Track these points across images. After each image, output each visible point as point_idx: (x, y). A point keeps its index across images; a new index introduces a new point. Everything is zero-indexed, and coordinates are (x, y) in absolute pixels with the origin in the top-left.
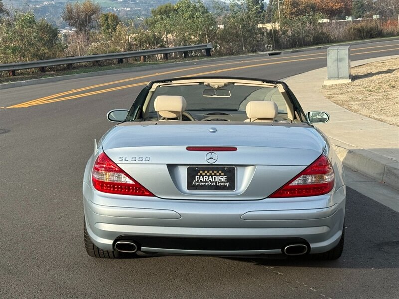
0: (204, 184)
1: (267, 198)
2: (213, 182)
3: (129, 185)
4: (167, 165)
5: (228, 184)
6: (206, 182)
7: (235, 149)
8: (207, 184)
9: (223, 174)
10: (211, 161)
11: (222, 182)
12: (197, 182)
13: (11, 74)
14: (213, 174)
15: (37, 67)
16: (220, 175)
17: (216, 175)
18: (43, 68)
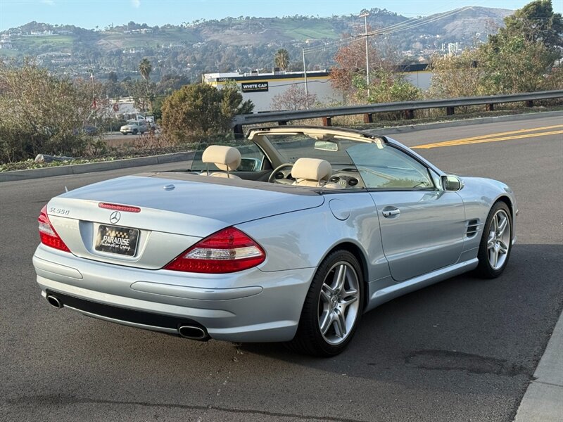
0: (109, 245)
1: (162, 268)
2: (117, 244)
3: (52, 238)
4: (80, 220)
5: (129, 248)
6: (111, 243)
7: (137, 210)
8: (112, 245)
9: (127, 237)
10: (114, 221)
11: (125, 246)
12: (104, 243)
13: (489, 108)
14: (119, 236)
15: (523, 101)
16: (125, 237)
17: (121, 237)
18: (531, 101)
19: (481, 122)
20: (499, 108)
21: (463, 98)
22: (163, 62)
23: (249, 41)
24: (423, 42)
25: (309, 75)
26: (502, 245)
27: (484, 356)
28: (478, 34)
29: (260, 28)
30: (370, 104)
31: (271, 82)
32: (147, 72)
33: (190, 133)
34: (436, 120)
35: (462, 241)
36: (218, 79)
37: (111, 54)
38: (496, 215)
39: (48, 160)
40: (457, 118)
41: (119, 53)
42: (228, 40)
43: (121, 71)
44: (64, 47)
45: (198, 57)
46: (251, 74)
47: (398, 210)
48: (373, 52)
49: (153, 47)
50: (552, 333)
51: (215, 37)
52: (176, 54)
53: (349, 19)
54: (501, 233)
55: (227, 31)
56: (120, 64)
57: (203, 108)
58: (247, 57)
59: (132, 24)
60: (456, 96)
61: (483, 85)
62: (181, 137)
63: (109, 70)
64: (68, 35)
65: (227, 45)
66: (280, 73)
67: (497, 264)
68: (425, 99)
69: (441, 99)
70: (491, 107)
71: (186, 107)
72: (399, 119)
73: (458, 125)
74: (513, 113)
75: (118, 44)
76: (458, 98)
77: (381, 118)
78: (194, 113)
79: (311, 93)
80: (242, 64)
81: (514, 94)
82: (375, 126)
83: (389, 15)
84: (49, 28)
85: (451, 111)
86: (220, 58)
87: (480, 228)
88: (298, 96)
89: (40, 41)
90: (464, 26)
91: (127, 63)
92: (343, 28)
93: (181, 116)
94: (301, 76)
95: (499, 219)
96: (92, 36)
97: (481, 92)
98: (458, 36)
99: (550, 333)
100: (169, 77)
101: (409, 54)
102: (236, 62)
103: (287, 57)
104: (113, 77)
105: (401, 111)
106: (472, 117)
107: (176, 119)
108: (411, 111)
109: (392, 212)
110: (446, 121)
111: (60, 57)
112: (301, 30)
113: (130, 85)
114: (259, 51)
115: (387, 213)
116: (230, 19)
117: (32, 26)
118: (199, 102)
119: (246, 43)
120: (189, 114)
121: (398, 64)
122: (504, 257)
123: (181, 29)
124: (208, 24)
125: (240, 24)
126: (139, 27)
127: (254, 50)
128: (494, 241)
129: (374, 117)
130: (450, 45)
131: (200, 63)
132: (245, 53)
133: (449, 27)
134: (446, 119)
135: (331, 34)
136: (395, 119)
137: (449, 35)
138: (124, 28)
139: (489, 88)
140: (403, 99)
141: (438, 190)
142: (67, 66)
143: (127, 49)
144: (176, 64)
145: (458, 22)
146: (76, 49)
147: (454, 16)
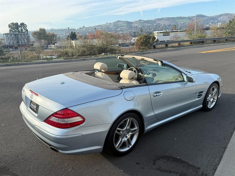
0: (32, 107)
1: (43, 121)
4: (25, 95)
5: (36, 110)
10: (31, 98)
19: (223, 45)
20: (229, 41)
21: (218, 38)
22: (146, 29)
23: (167, 23)
24: (212, 22)
25: (180, 31)
26: (214, 99)
27: (191, 163)
28: (227, 20)
29: (170, 20)
30: (191, 39)
31: (170, 33)
32: (142, 31)
33: (142, 47)
34: (210, 44)
35: (195, 100)
36: (157, 33)
37: (135, 27)
38: (212, 88)
39: (105, 54)
40: (216, 43)
41: (137, 27)
42: (162, 23)
43: (137, 31)
44: (125, 26)
45: (154, 27)
46: (166, 31)
47: (162, 93)
48: (197, 25)
49: (144, 25)
50: (226, 148)
51: (159, 22)
52: (149, 27)
53: (193, 17)
54: (214, 94)
55: (162, 21)
56: (136, 30)
57: (146, 41)
58: (166, 27)
59: (140, 20)
60: (217, 37)
61: (225, 34)
62: (139, 48)
63: (134, 31)
64: (126, 23)
65: (162, 24)
66: (173, 31)
67: (211, 106)
68: (208, 38)
69: (212, 38)
70: (227, 40)
71: (141, 41)
72: (199, 43)
73: (216, 45)
74: (233, 42)
75: (137, 25)
76: (217, 38)
77: (194, 43)
78: (143, 42)
79: (180, 36)
80: (165, 29)
81: (234, 36)
82: (192, 45)
83: (203, 16)
84: (122, 21)
85: (215, 41)
86: (160, 27)
87: (204, 94)
88: (177, 37)
89: (120, 24)
90: (223, 18)
91: (138, 29)
92: (191, 19)
93: (140, 43)
94: (178, 31)
95: (213, 89)
96: (131, 23)
97: (224, 36)
98: (221, 21)
99: (225, 148)
100: (147, 32)
101: (208, 26)
102: (164, 28)
103: (176, 27)
104: (135, 33)
105: (200, 41)
106: (220, 43)
107: (139, 44)
108: (203, 41)
109: (158, 94)
110: (213, 44)
111: (124, 28)
112: (180, 20)
113: (138, 34)
114: (169, 25)
115: (155, 95)
116: (163, 18)
117: (118, 21)
118: (145, 39)
119: (166, 23)
120: (142, 43)
121: (204, 28)
122: (214, 103)
123: (151, 21)
124: (157, 19)
125: (165, 19)
126: (141, 20)
127: (168, 25)
128: (210, 98)
129: (192, 43)
130: (219, 23)
131: (155, 29)
132: (166, 26)
133: (219, 19)
134: (213, 43)
135: (188, 21)
136: (198, 43)
137: (219, 20)
138: (138, 21)
139: (227, 35)
140: (201, 38)
141: (185, 81)
142: (125, 30)
143: (139, 26)
144: (149, 29)
145: (222, 17)
146: (127, 26)
147: (221, 15)
